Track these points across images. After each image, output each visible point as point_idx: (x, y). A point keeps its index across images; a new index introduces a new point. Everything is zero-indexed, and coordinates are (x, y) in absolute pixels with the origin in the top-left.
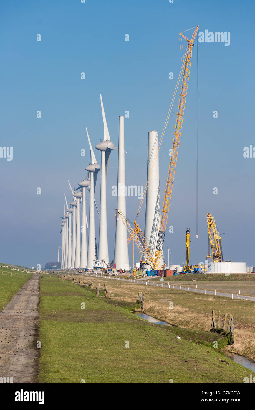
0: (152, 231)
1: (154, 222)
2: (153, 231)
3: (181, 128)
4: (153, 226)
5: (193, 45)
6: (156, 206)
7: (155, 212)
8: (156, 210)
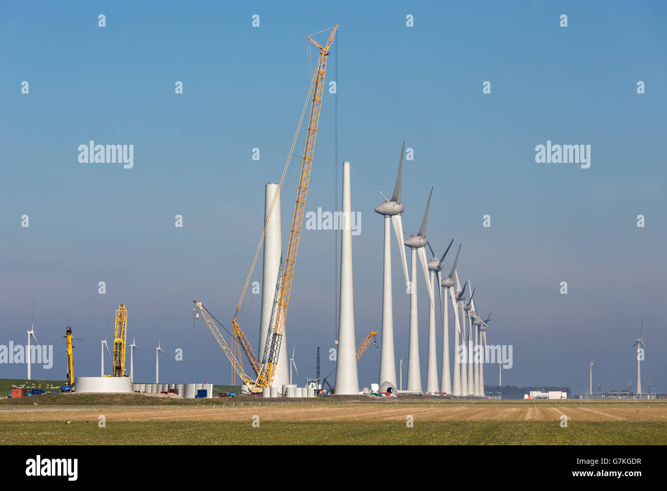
0: (268, 335)
1: (271, 321)
2: (270, 333)
3: (308, 179)
4: (270, 326)
5: (327, 55)
6: (275, 296)
7: (274, 305)
8: (275, 302)
